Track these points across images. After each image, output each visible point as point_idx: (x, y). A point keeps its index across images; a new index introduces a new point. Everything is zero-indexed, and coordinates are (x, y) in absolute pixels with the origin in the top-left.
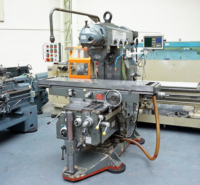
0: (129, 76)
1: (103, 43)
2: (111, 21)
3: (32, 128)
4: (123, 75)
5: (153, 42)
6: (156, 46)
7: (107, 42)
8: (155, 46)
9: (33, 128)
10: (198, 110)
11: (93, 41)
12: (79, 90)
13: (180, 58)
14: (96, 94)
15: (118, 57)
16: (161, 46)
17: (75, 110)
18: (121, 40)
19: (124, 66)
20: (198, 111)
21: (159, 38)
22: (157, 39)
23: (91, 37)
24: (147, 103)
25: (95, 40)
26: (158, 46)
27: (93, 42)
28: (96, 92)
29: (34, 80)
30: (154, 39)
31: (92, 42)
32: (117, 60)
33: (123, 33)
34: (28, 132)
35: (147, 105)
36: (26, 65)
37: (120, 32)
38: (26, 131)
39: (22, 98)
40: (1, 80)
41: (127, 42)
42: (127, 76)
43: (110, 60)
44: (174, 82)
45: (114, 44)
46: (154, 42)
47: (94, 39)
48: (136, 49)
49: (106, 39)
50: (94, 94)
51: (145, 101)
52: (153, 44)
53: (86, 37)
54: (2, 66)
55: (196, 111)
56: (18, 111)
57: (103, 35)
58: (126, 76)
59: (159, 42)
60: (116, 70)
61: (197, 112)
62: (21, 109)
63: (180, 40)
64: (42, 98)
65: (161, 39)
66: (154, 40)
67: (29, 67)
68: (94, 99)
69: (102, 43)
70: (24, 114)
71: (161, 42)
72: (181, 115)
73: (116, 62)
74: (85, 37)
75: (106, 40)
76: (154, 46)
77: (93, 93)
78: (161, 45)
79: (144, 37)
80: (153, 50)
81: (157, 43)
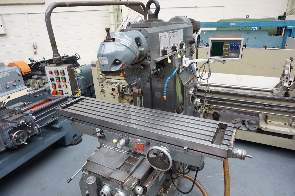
0: (186, 95)
1: (143, 60)
2: (159, 15)
3: (75, 138)
4: (178, 95)
5: (225, 49)
6: (230, 56)
7: (149, 57)
9: (77, 139)
10: (272, 120)
11: (121, 65)
12: (110, 132)
13: (247, 40)
14: (134, 142)
15: (169, 78)
16: (237, 56)
17: (100, 175)
18: (174, 44)
19: (180, 82)
20: (273, 122)
21: (235, 43)
23: (116, 60)
24: (208, 108)
25: (126, 63)
26: (232, 55)
27: (122, 67)
28: (134, 139)
29: (78, 76)
30: (228, 44)
31: (120, 68)
32: (166, 82)
33: (178, 31)
34: (70, 145)
35: (207, 110)
36: (74, 55)
37: (173, 32)
38: (67, 144)
39: (53, 117)
40: (36, 83)
41: (183, 44)
42: (183, 95)
43: (158, 76)
44: (241, 75)
45: (163, 55)
46: (227, 49)
47: (123, 62)
48: (197, 50)
49: (148, 53)
50: (131, 141)
51: (206, 106)
52: (225, 53)
53: (108, 60)
54: (44, 59)
55: (270, 122)
56: (55, 124)
57: (143, 47)
58: (181, 95)
59: (235, 49)
60: (165, 99)
61: (271, 124)
62: (59, 121)
63: (247, 16)
64: (91, 93)
65: (239, 44)
67: (76, 56)
68: (132, 147)
69: (141, 60)
70: (62, 127)
71: (238, 50)
72: (250, 124)
73: (166, 87)
74: (105, 60)
75: (148, 55)
76: (226, 56)
77: (129, 140)
78: (237, 54)
79: (212, 41)
80: (224, 61)
81: (231, 50)
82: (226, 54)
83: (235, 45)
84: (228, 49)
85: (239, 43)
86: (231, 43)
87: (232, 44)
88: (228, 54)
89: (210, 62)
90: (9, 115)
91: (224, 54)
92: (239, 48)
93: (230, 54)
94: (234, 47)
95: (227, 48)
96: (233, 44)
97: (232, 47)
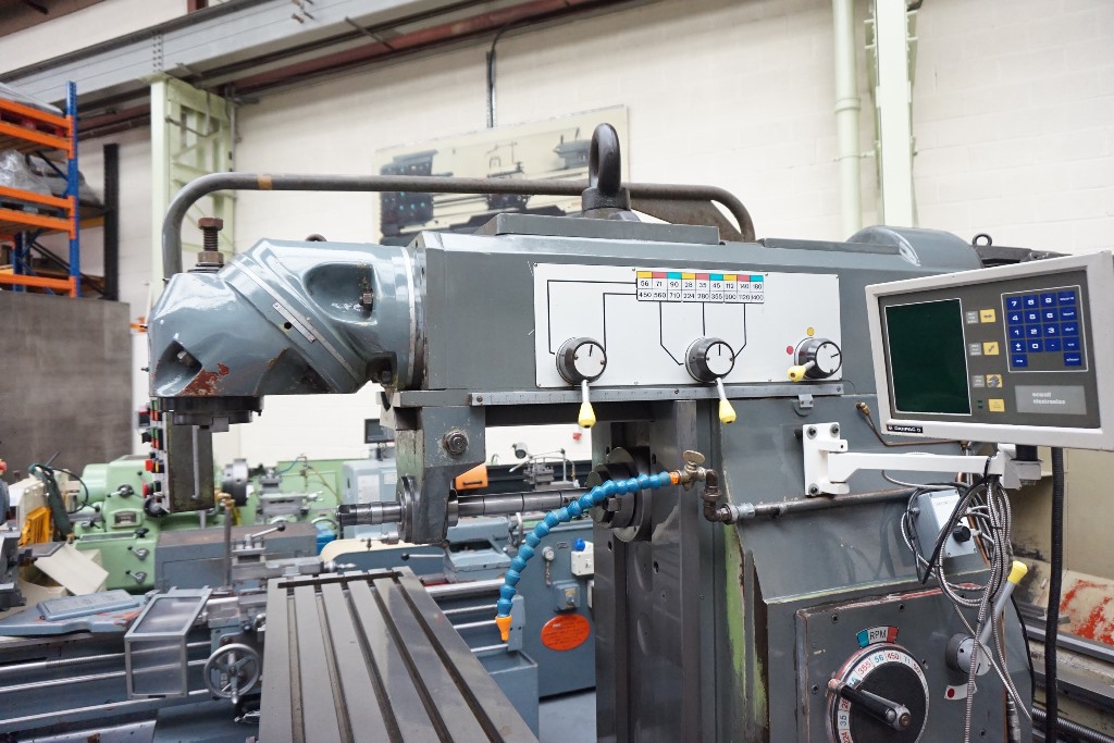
5: (974, 350)
6: (1022, 407)
8: (1010, 402)
16: (1080, 409)
21: (1040, 298)
22: (1024, 317)
23: (177, 346)
25: (225, 370)
26: (1041, 398)
30: (988, 316)
31: (192, 388)
46: (991, 348)
52: (978, 381)
59: (1050, 345)
65: (1072, 306)
66: (984, 333)
76: (996, 405)
78: (1080, 391)
79: (881, 299)
81: (1020, 360)
82: (997, 394)
83: (1041, 316)
84: (996, 352)
85: (1073, 293)
86: (1008, 300)
87: (1016, 308)
88: (1008, 395)
90: (260, 587)
91: (975, 390)
92: (1077, 331)
93: (1020, 390)
94: (1042, 331)
95: (987, 346)
96: (1030, 309)
97: (1025, 332)
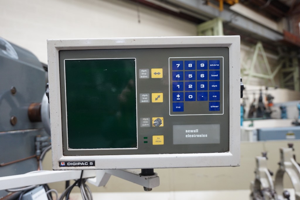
5: (143, 98)
6: (177, 140)
8: (168, 138)
16: (216, 139)
21: (196, 63)
22: (184, 76)
26: (191, 133)
30: (157, 73)
46: (158, 97)
59: (201, 96)
76: (158, 140)
80: (148, 173)
81: (178, 107)
82: (158, 131)
83: (196, 76)
84: (161, 100)
88: (167, 133)
89: (89, 179)
91: (141, 129)
92: (219, 88)
93: (177, 129)
95: (154, 95)
96: (189, 71)
97: (184, 86)
